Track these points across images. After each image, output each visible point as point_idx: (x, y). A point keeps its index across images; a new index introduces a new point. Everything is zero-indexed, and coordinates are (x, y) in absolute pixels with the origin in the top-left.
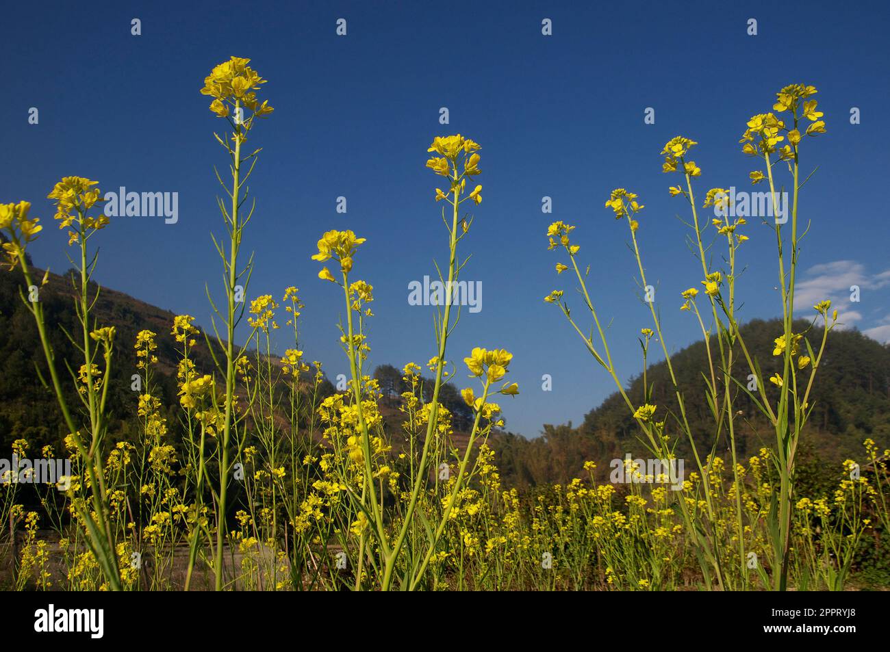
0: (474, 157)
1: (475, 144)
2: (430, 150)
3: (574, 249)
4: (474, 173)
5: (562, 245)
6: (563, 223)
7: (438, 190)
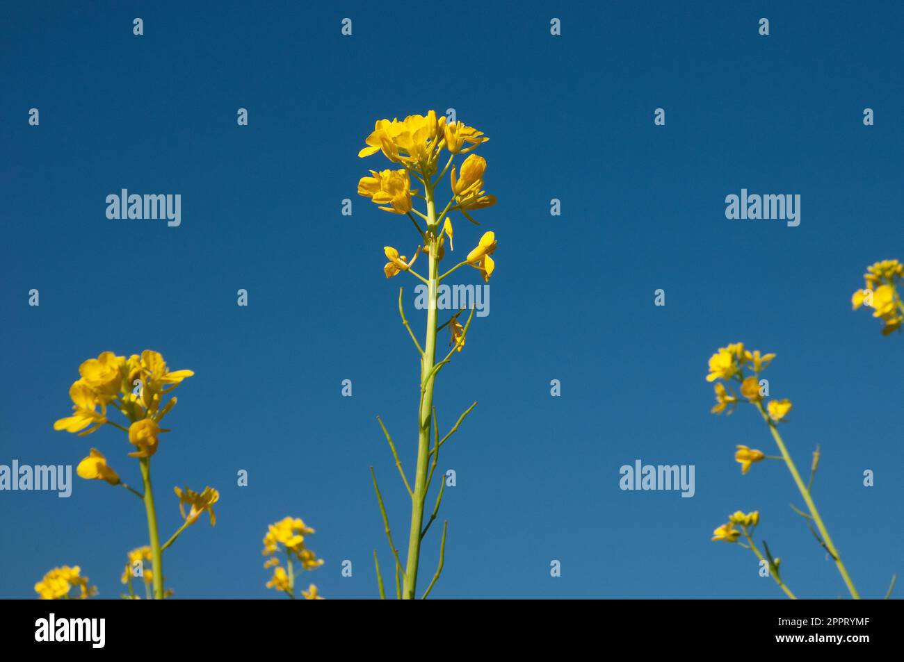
0: (473, 162)
1: (470, 130)
2: (364, 153)
3: (778, 410)
4: (476, 206)
5: (747, 401)
6: (745, 348)
7: (389, 251)
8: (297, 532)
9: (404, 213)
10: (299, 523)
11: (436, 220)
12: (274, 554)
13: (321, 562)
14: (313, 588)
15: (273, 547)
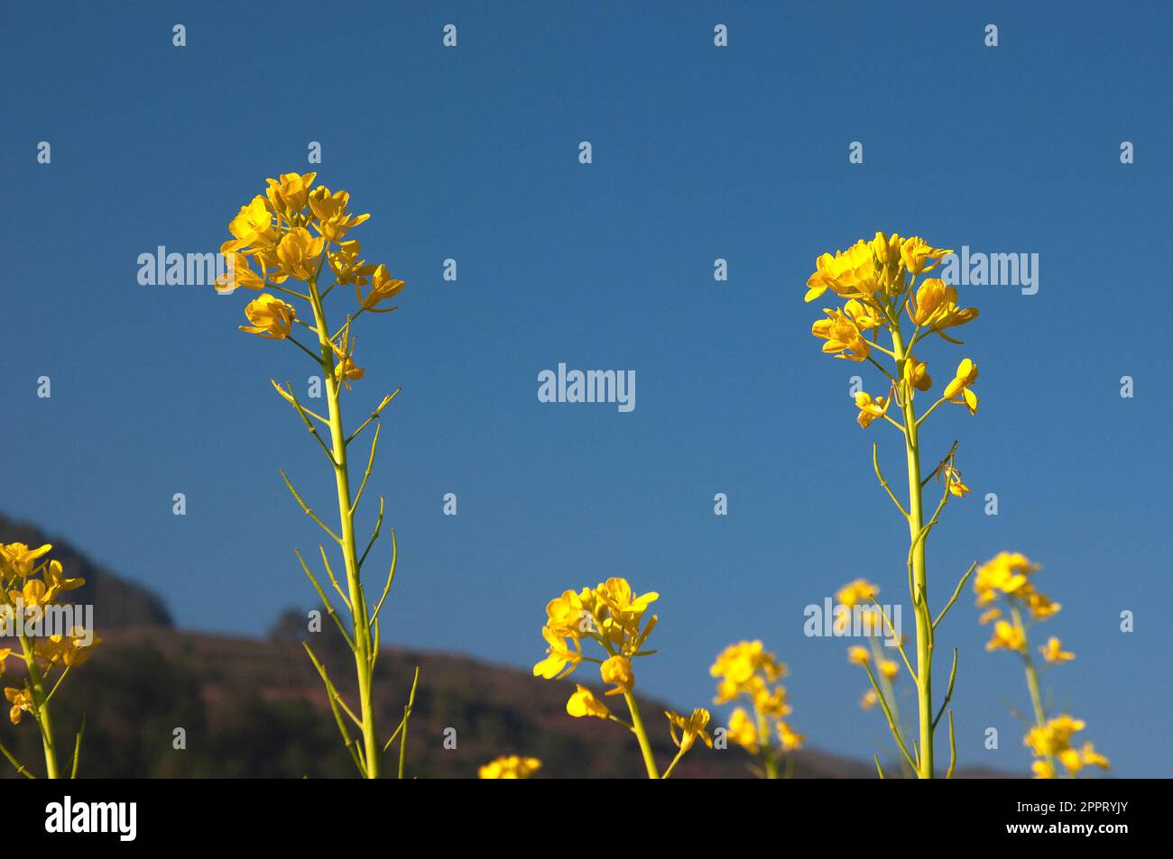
2: (809, 297)
7: (859, 398)
8: (1015, 570)
9: (863, 359)
10: (1018, 559)
11: (904, 355)
12: (991, 604)
13: (1056, 607)
14: (1054, 643)
15: (989, 596)
